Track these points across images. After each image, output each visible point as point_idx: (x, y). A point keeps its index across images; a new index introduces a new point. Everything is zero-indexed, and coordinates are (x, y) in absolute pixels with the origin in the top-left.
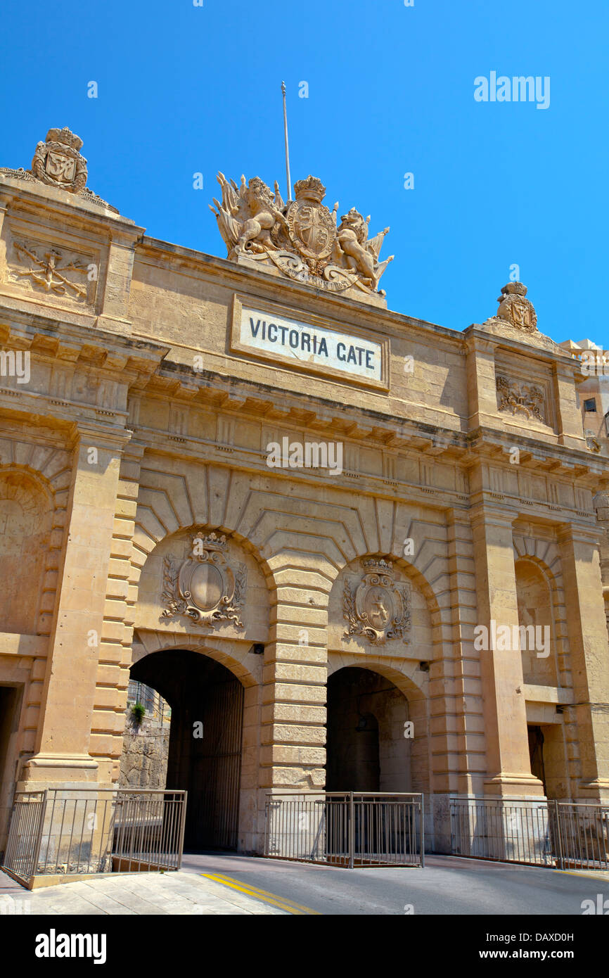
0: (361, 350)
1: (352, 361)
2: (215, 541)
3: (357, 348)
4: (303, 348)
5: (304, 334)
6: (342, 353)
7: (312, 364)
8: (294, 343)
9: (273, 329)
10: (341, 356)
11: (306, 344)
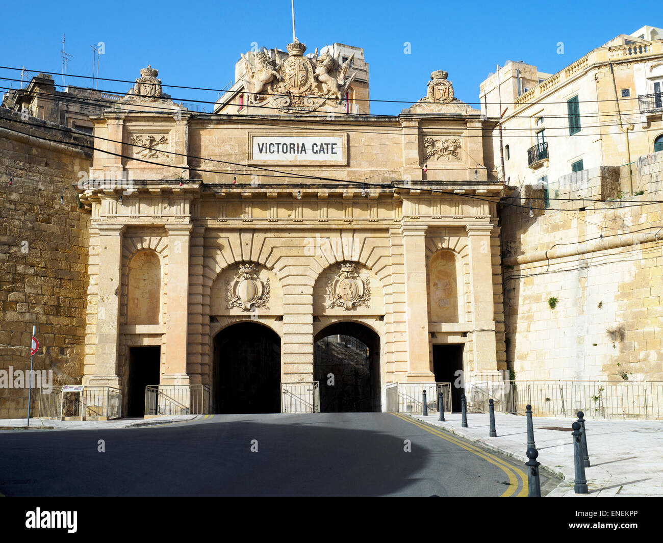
0: (327, 145)
1: (322, 152)
2: (248, 268)
3: (325, 144)
4: (290, 153)
5: (291, 144)
6: (316, 149)
7: (296, 161)
8: (285, 151)
9: (272, 146)
10: (315, 151)
11: (292, 150)
